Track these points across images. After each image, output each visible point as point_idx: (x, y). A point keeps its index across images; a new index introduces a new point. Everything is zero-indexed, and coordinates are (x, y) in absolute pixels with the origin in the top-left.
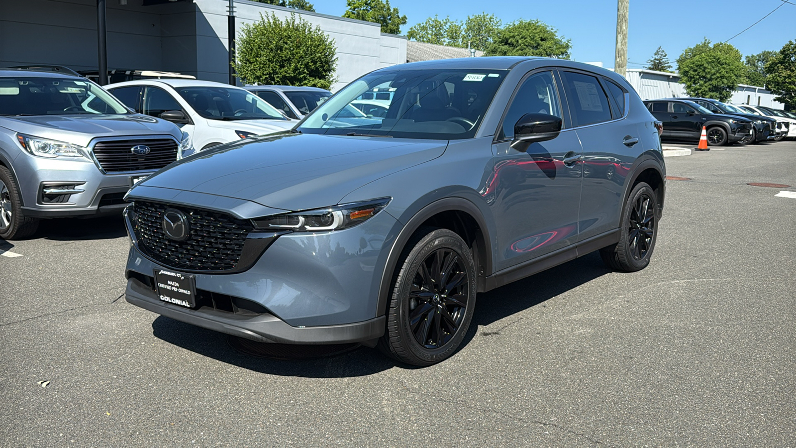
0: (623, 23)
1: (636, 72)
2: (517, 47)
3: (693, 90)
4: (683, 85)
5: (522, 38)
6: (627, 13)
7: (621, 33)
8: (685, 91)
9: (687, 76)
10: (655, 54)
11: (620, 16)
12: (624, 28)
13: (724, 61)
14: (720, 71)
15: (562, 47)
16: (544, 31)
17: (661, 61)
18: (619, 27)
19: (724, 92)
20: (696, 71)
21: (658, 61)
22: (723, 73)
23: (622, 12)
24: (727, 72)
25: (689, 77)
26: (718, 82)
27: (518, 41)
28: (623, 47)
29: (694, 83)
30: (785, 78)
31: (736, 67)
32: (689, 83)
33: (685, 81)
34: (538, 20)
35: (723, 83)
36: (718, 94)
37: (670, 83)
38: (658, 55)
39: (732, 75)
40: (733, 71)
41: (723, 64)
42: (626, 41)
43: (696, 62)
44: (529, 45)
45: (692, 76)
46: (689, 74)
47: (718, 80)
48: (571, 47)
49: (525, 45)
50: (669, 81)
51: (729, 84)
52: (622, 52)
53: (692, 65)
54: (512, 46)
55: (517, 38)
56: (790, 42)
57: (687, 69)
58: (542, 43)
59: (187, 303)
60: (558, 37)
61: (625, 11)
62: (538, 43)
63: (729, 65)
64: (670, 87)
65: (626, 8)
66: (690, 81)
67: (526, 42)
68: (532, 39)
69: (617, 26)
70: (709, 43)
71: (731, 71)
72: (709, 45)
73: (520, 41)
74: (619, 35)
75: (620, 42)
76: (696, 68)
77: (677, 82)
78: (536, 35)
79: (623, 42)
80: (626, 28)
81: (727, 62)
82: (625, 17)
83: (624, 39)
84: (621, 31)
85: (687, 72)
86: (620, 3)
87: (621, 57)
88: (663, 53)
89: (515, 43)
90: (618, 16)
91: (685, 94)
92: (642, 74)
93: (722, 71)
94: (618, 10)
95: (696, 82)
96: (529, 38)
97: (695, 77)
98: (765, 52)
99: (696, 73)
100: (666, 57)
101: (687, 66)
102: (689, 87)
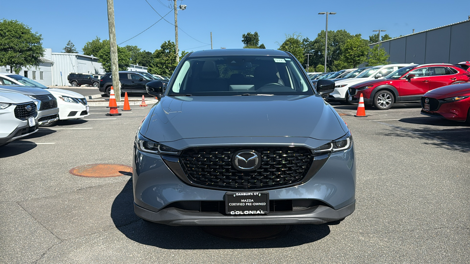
0: (112, 28)
1: (74, 55)
2: (5, 37)
3: (107, 66)
4: (101, 64)
5: (8, 31)
6: (114, 22)
7: (112, 33)
8: (102, 67)
9: (102, 58)
10: (67, 45)
11: (110, 23)
12: (114, 30)
13: (122, 51)
14: (120, 56)
15: (36, 38)
16: (22, 27)
17: (72, 49)
18: (110, 30)
19: (124, 68)
20: (107, 55)
21: (69, 49)
22: (122, 57)
23: (111, 21)
24: (124, 57)
25: (103, 59)
26: (120, 62)
27: (5, 33)
28: (114, 41)
29: (107, 62)
30: (166, 61)
31: (128, 54)
32: (104, 63)
33: (102, 61)
34: (17, 21)
35: (123, 62)
36: (121, 68)
37: (93, 62)
38: (69, 45)
39: (127, 58)
40: (127, 56)
41: (122, 52)
42: (115, 38)
43: (107, 51)
44: (14, 36)
45: (105, 58)
46: (104, 57)
47: (120, 61)
48: (42, 39)
49: (11, 36)
50: (92, 61)
51: (126, 63)
52: (114, 44)
53: (104, 52)
54: (2, 36)
55: (5, 31)
56: (165, 42)
57: (102, 54)
58: (23, 35)
59: (262, 211)
60: (33, 32)
61: (113, 21)
62: (20, 35)
63: (125, 53)
64: (93, 65)
65: (113, 18)
66: (105, 61)
67: (12, 34)
68: (16, 32)
69: (109, 29)
70: (99, 40)
71: (126, 56)
72: (100, 41)
73: (7, 34)
74: (111, 35)
75: (112, 38)
76: (107, 54)
77: (96, 62)
78: (18, 30)
79: (114, 38)
80: (115, 30)
81: (124, 51)
82: (113, 24)
83: (114, 37)
84: (112, 32)
85: (102, 56)
86: (109, 16)
87: (114, 47)
88: (72, 44)
89: (3, 34)
90: (109, 23)
91: (102, 68)
92: (77, 57)
93: (121, 56)
94: (109, 19)
95: (108, 62)
96: (14, 32)
97: (107, 59)
98: (127, 46)
99: (107, 57)
100: (74, 47)
101: (102, 53)
102: (104, 65)
